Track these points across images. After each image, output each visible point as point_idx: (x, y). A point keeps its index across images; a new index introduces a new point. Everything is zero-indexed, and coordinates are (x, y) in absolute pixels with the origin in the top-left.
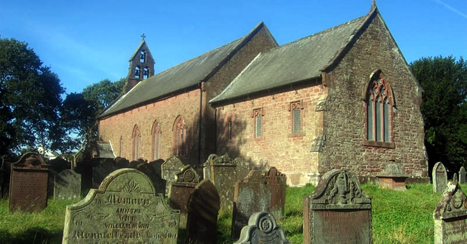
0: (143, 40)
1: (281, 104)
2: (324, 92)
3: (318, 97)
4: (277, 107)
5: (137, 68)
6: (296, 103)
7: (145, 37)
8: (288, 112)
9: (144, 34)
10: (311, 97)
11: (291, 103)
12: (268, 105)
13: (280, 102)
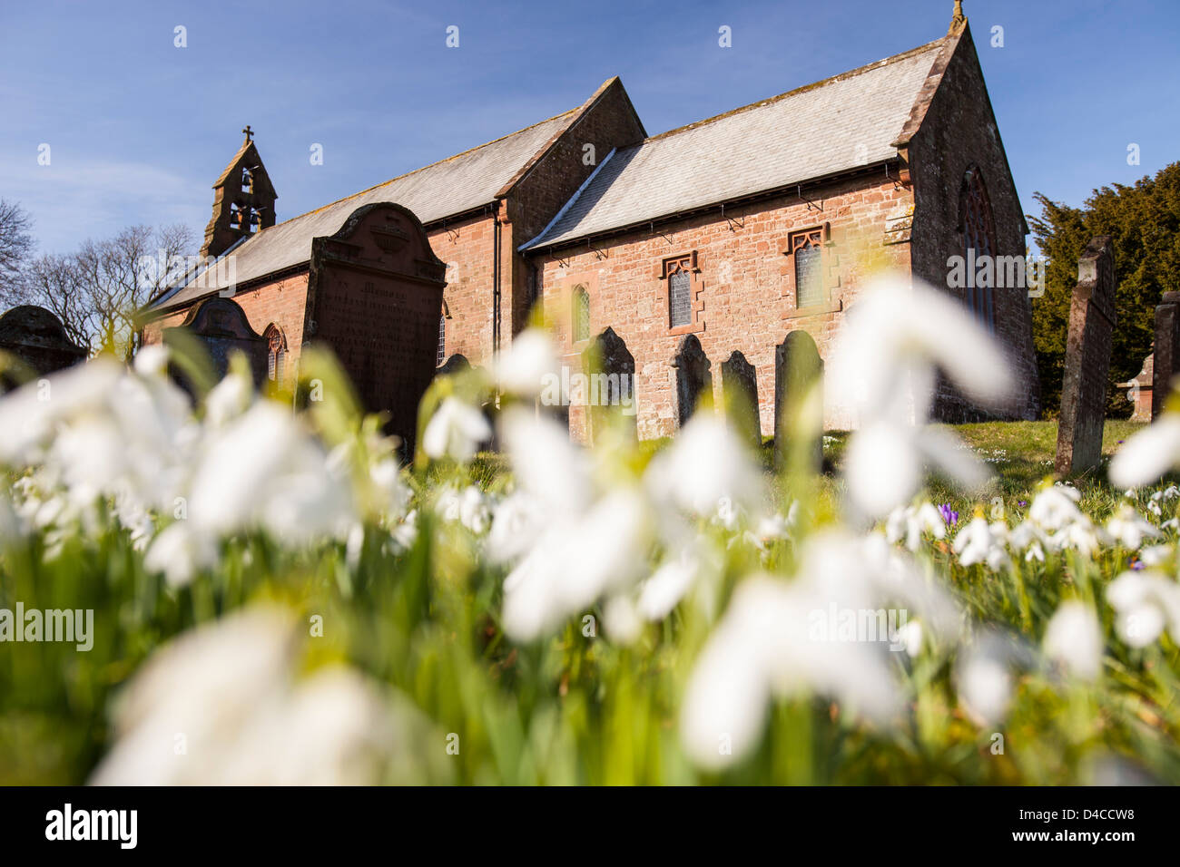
0: (248, 140)
1: (755, 239)
2: (899, 200)
3: (880, 212)
4: (743, 248)
5: (234, 207)
6: (807, 234)
7: (252, 134)
8: (782, 257)
9: (249, 127)
10: (855, 215)
11: (790, 234)
12: (712, 245)
13: (752, 235)
